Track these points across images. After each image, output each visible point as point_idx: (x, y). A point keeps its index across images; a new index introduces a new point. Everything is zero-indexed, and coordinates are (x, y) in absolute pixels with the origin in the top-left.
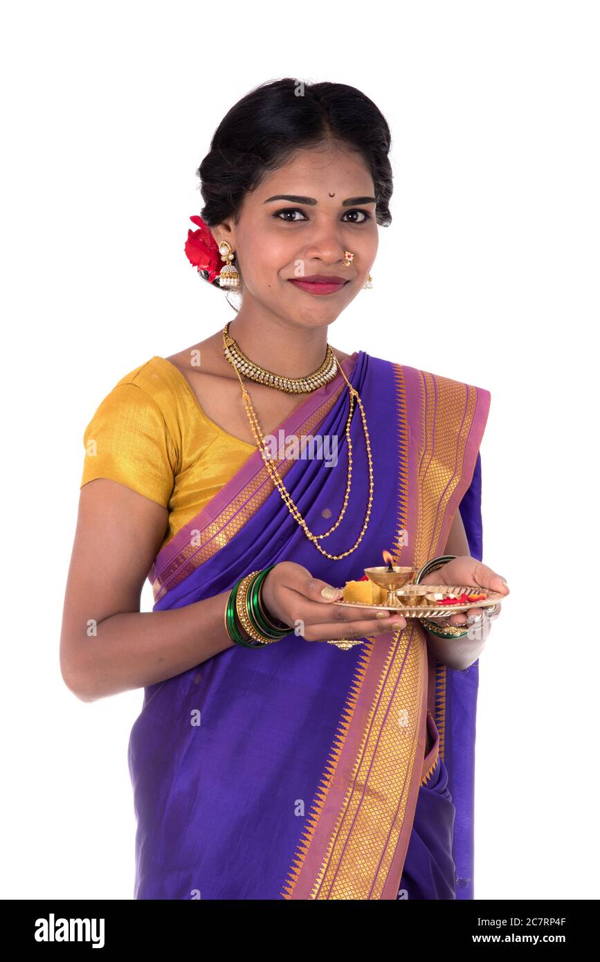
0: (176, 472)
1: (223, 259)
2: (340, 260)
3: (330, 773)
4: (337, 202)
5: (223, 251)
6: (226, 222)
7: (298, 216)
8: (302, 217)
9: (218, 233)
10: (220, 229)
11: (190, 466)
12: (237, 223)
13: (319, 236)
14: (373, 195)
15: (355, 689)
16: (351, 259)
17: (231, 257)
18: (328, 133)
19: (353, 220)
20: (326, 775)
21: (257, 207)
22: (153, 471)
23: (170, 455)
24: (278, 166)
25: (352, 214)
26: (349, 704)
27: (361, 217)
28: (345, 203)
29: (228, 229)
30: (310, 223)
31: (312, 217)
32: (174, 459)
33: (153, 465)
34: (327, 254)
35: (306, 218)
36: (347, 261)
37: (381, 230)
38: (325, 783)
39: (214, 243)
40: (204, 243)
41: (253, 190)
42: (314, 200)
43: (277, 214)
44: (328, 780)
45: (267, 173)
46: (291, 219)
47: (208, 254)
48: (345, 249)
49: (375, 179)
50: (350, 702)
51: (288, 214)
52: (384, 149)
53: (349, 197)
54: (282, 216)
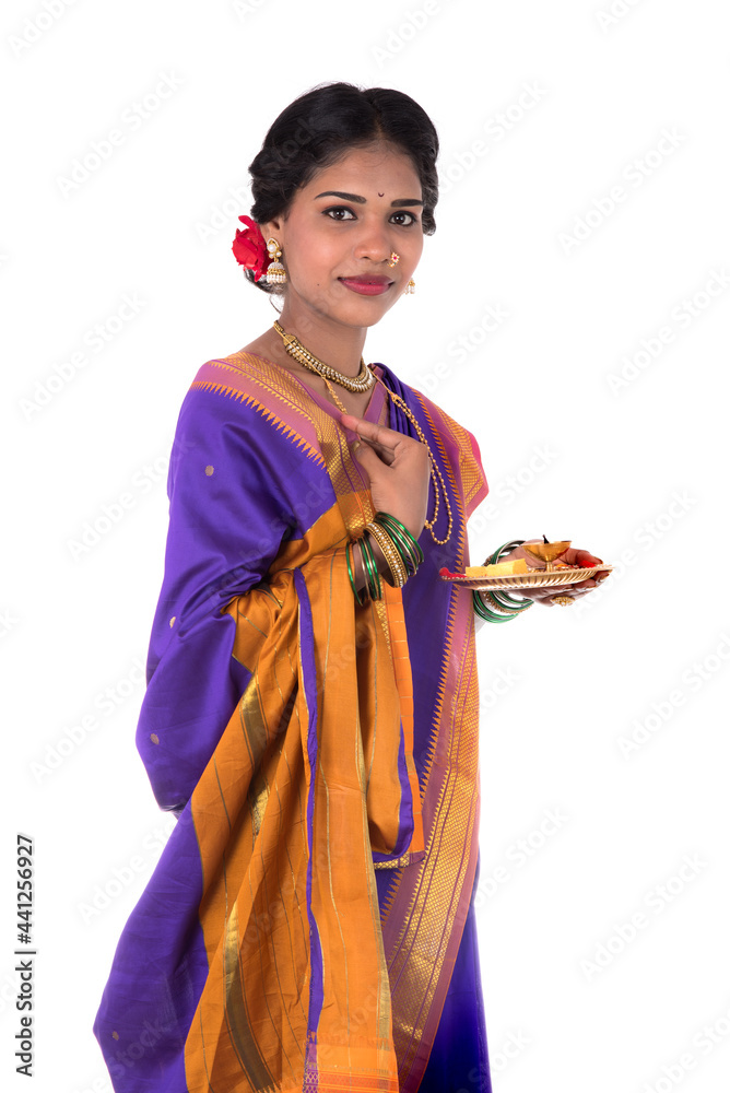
1: (271, 256)
2: (385, 260)
4: (386, 202)
5: (271, 248)
6: (275, 219)
7: (347, 215)
8: (351, 217)
9: (267, 231)
10: (269, 226)
12: (286, 220)
13: (366, 234)
14: (420, 199)
16: (397, 261)
17: (279, 254)
18: (380, 134)
19: (400, 222)
21: (307, 204)
24: (330, 163)
25: (398, 216)
27: (407, 220)
28: (394, 204)
29: (277, 226)
30: (358, 222)
31: (360, 217)
34: (375, 252)
35: (355, 217)
36: (392, 262)
37: (426, 238)
39: (262, 239)
40: (251, 242)
41: (303, 187)
42: (364, 199)
43: (326, 212)
45: (318, 170)
46: (339, 218)
47: (255, 253)
48: (393, 249)
49: (423, 183)
51: (338, 211)
52: (432, 156)
53: (398, 198)
54: (332, 214)
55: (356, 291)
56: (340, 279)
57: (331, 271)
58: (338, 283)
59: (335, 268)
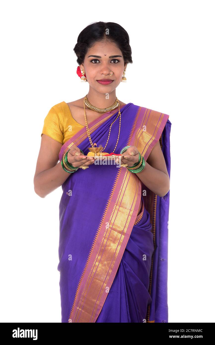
0: (63, 133)
1: (82, 74)
2: (109, 74)
3: (103, 220)
4: (107, 57)
5: (82, 72)
6: (82, 63)
7: (98, 62)
11: (66, 131)
13: (102, 67)
15: (111, 197)
16: (112, 74)
17: (84, 74)
18: (105, 37)
19: (114, 62)
20: (101, 221)
22: (56, 132)
23: (60, 128)
24: (91, 47)
26: (108, 201)
27: (117, 61)
28: (110, 57)
29: (83, 66)
30: (100, 63)
31: (101, 62)
32: (62, 130)
33: (56, 131)
34: (105, 72)
36: (111, 74)
38: (101, 223)
41: (86, 54)
42: (100, 57)
43: (91, 61)
44: (102, 222)
45: (89, 49)
48: (111, 70)
50: (109, 200)
51: (96, 60)
54: (93, 62)
55: (101, 84)
56: (97, 81)
57: (94, 78)
58: (97, 82)
59: (95, 77)
